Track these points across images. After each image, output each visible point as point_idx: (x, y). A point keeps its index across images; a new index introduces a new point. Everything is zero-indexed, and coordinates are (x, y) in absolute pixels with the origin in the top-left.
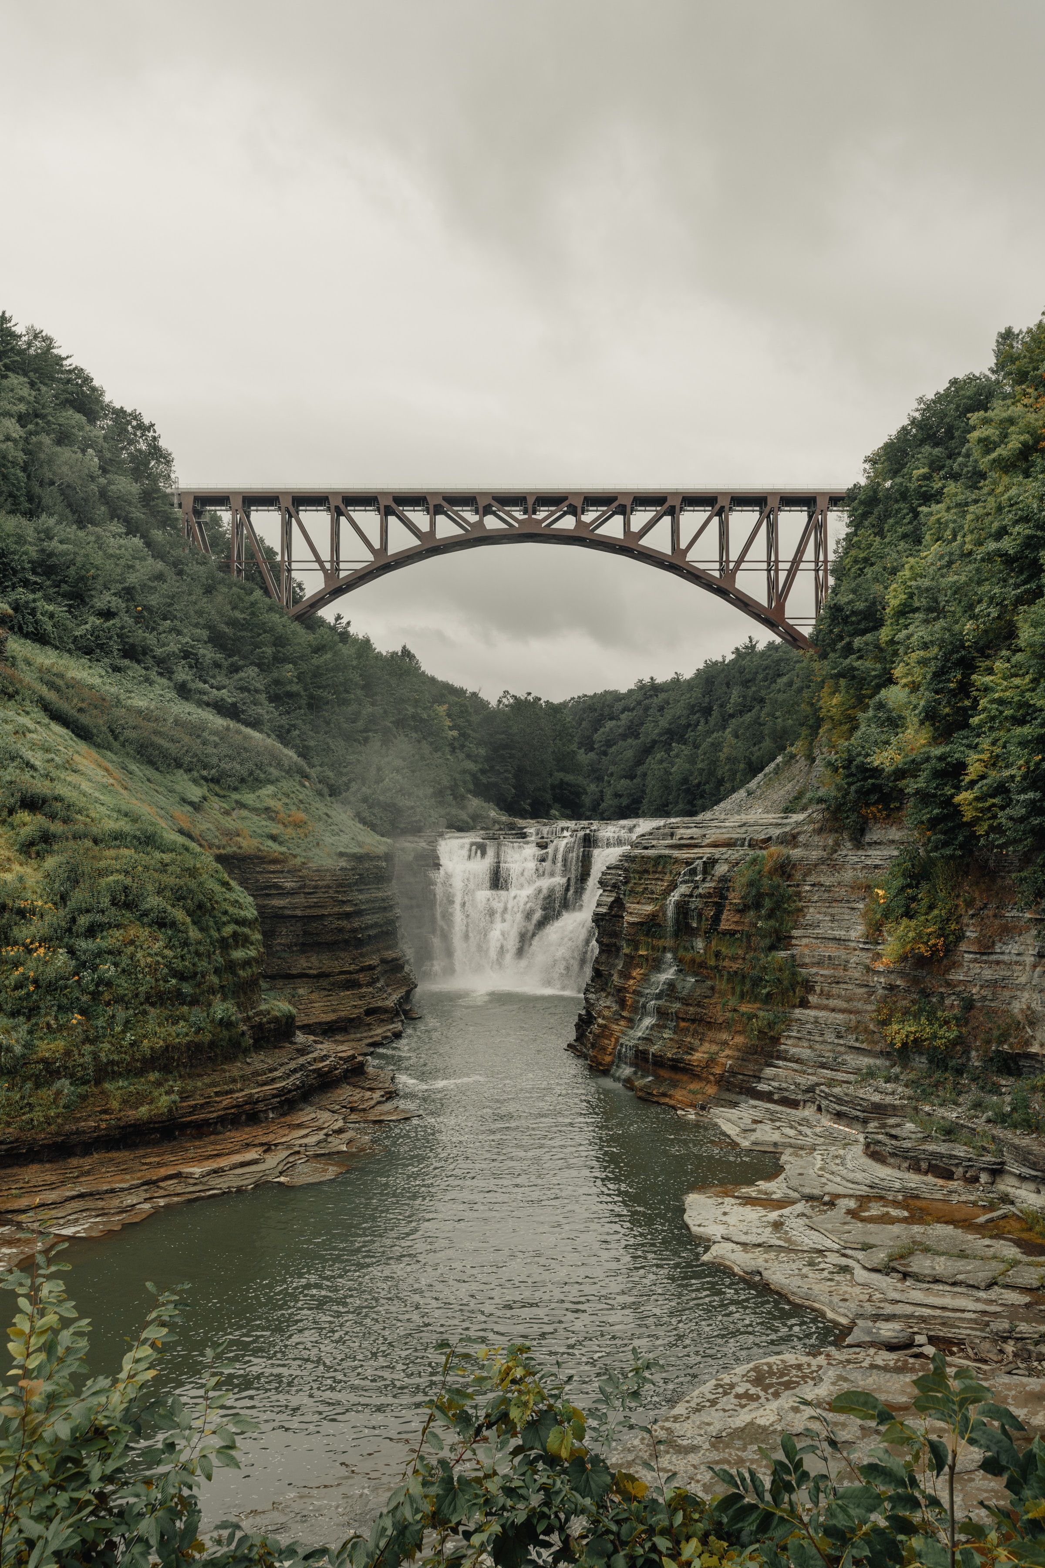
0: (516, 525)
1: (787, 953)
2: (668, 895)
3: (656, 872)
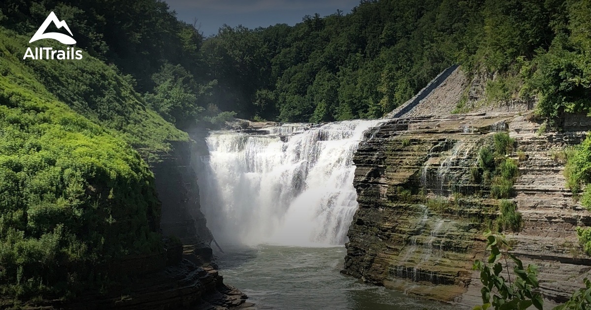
1: (511, 201)
2: (421, 165)
3: (407, 151)
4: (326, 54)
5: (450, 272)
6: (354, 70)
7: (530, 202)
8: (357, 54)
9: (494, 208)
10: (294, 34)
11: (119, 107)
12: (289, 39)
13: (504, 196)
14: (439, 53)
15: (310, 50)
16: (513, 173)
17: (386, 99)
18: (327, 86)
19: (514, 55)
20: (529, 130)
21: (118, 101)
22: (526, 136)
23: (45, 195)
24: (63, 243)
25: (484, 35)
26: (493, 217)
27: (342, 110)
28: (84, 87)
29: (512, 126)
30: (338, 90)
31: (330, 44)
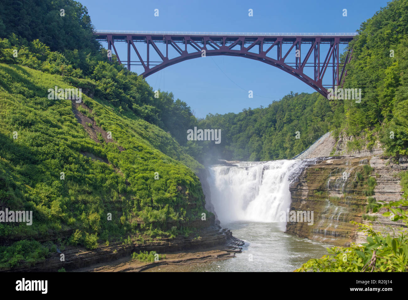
0: (218, 49)
1: (373, 197)
2: (325, 180)
3: (318, 173)
4: (255, 128)
5: (343, 232)
6: (270, 136)
7: (383, 198)
8: (272, 128)
9: (364, 201)
10: (238, 118)
11: (175, 153)
12: (235, 120)
13: (369, 195)
14: (318, 127)
15: (247, 126)
16: (373, 183)
17: (288, 150)
18: (256, 144)
19: (363, 128)
20: (380, 163)
21: (174, 150)
22: (379, 166)
23: (160, 191)
24: (168, 213)
25: (345, 118)
26: (364, 205)
27: (264, 157)
28: (159, 143)
29: (371, 162)
30: (262, 146)
31: (257, 123)
